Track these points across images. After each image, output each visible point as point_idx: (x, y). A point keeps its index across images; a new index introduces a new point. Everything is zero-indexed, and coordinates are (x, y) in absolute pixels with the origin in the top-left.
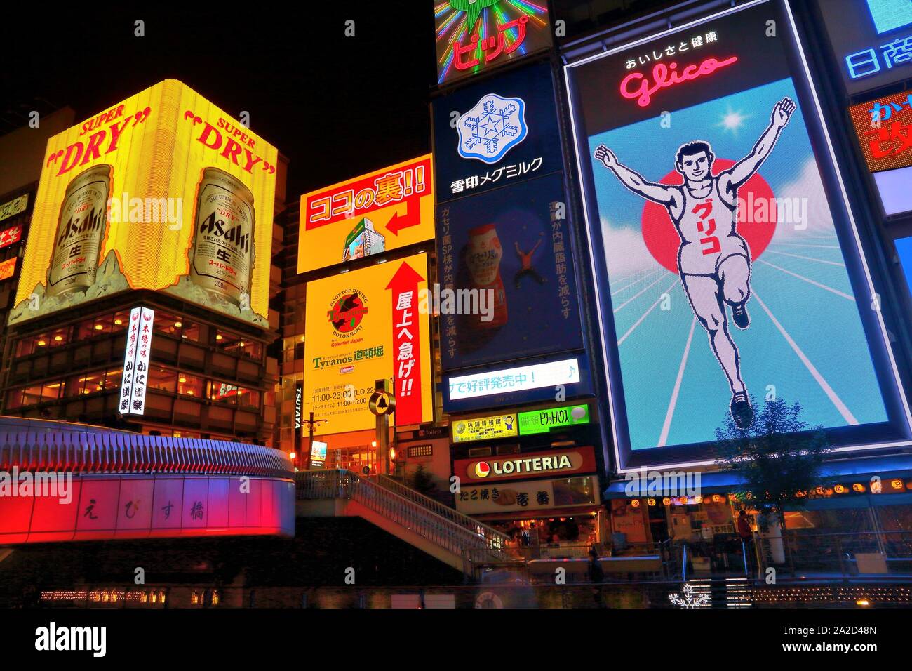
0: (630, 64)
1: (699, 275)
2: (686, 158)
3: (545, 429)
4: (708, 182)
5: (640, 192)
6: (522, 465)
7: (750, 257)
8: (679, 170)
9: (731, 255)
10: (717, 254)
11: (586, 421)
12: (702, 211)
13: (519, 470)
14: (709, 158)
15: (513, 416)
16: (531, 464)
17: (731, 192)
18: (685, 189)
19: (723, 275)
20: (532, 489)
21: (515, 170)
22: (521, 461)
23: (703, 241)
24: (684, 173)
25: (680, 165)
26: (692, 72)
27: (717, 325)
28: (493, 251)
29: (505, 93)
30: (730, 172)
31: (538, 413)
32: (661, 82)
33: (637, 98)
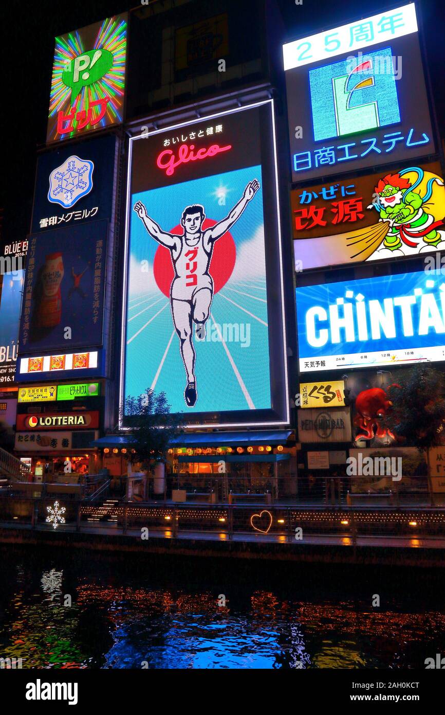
0: (167, 143)
1: (182, 300)
2: (188, 216)
3: (72, 398)
4: (198, 235)
5: (156, 238)
6: (57, 420)
7: (213, 291)
8: (183, 225)
9: (203, 288)
10: (194, 287)
11: (96, 394)
12: (191, 255)
13: (54, 424)
14: (201, 218)
15: (55, 387)
16: (62, 420)
17: (210, 243)
18: (183, 238)
19: (196, 302)
20: (60, 437)
21: (80, 215)
22: (56, 418)
23: (188, 277)
24: (185, 227)
25: (183, 220)
26: (202, 153)
27: (186, 336)
28: (58, 272)
29: (83, 156)
30: (212, 229)
31: (69, 387)
32: (183, 159)
33: (165, 169)
